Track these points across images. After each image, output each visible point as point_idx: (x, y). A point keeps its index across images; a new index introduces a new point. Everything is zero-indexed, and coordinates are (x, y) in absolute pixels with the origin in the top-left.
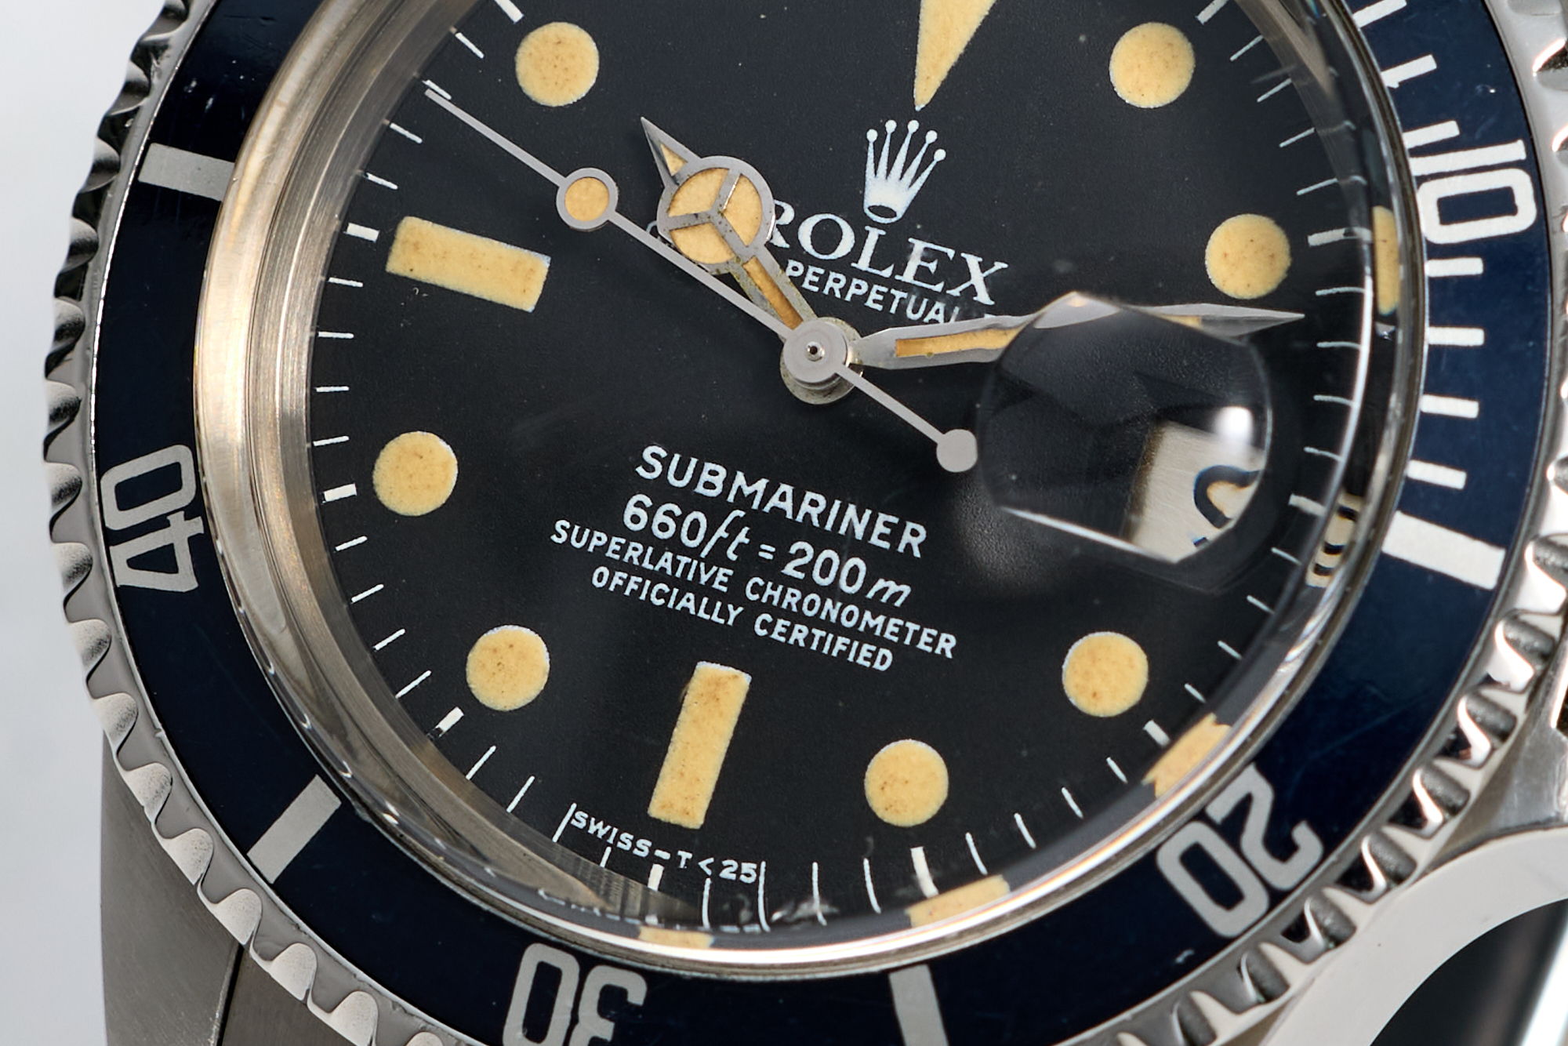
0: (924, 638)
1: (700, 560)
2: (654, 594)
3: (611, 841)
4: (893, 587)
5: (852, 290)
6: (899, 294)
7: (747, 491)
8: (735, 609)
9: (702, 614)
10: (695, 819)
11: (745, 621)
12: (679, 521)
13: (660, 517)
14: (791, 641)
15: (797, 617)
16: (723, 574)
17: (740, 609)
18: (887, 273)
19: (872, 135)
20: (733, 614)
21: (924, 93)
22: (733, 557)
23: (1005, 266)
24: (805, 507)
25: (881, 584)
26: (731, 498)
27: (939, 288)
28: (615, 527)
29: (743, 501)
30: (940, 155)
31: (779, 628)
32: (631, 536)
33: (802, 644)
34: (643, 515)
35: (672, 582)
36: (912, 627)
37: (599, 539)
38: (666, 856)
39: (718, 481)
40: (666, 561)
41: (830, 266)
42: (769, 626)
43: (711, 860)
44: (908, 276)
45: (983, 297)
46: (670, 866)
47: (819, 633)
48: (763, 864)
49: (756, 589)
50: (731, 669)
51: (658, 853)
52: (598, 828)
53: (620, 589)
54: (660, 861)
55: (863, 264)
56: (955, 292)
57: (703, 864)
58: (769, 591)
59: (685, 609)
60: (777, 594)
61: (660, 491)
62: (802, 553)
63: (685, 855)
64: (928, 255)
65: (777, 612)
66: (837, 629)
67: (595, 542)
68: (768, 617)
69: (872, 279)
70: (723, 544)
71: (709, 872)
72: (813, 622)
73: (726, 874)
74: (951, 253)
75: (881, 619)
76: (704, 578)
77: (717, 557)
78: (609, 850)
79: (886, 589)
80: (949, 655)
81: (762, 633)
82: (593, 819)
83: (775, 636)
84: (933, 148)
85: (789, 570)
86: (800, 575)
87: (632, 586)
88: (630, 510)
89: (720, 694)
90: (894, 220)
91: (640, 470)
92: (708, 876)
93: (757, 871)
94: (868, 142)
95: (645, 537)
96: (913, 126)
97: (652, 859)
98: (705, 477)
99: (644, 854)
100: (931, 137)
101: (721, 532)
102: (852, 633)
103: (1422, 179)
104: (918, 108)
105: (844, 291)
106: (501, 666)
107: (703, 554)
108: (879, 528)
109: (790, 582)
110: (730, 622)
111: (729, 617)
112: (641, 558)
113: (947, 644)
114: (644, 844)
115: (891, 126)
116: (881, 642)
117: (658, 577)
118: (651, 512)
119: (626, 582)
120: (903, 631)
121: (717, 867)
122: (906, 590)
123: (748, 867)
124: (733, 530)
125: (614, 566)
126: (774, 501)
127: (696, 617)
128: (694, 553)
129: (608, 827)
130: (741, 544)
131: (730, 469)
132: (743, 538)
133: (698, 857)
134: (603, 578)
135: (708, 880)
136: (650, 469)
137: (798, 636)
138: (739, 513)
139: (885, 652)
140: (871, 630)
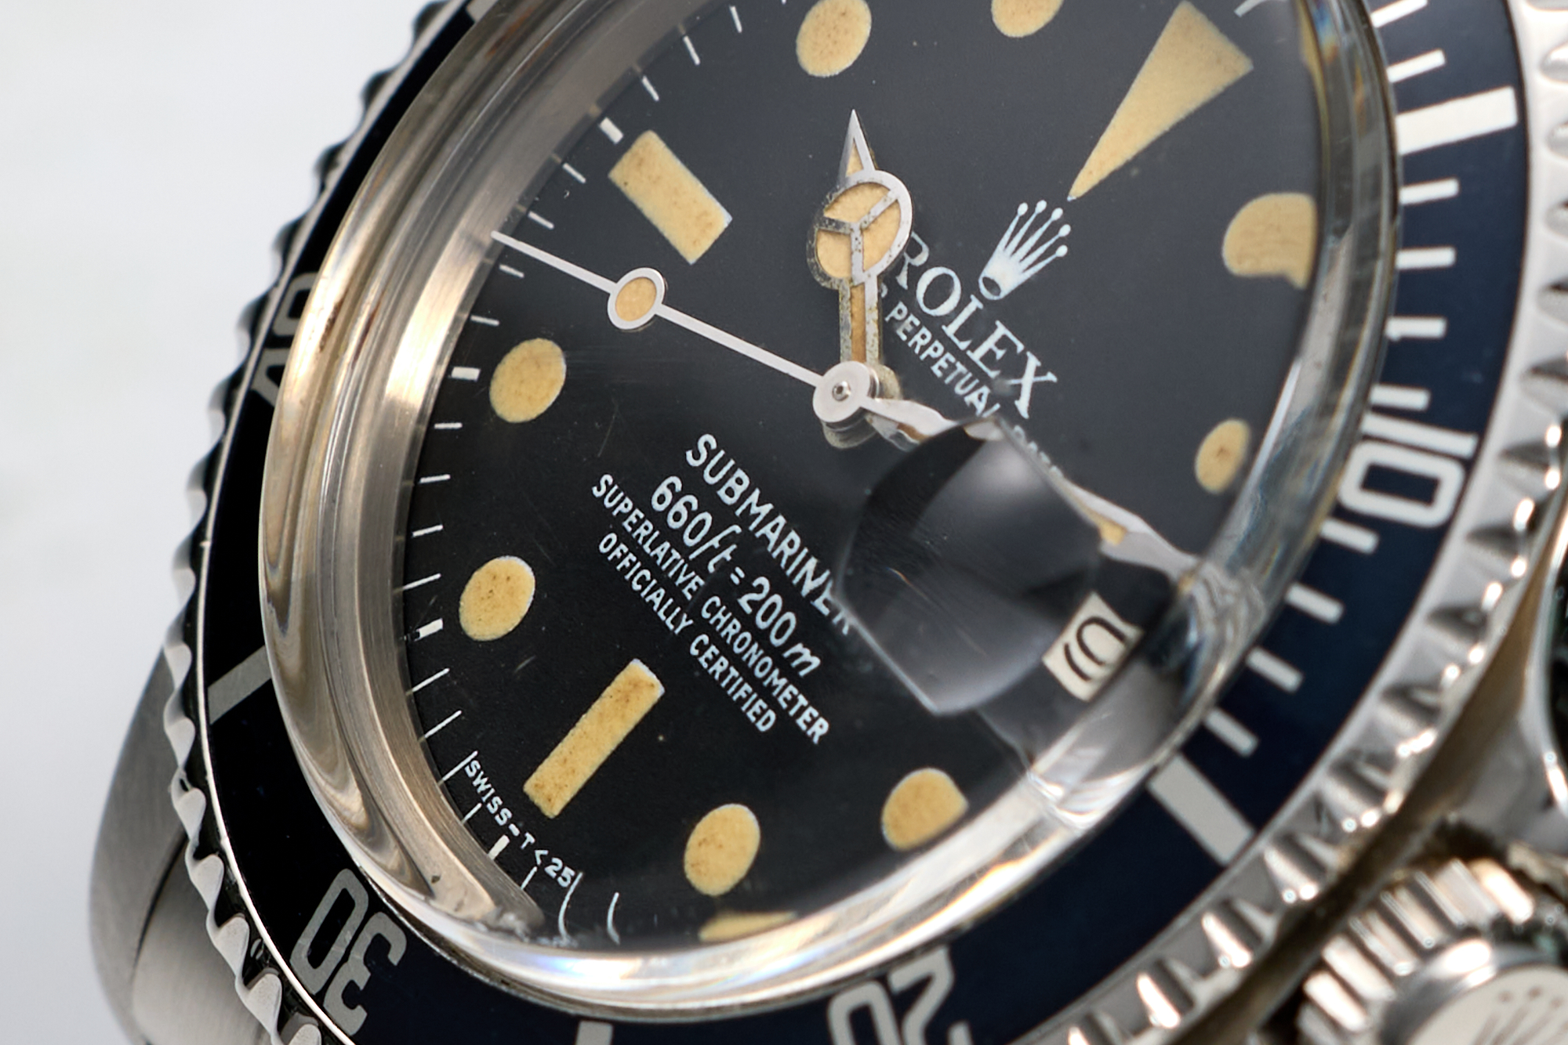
0: (806, 715)
1: (687, 560)
2: (638, 577)
3: (484, 799)
4: (807, 655)
5: (930, 351)
7: (754, 510)
8: (687, 620)
9: (661, 614)
10: (553, 808)
11: (689, 634)
12: (692, 515)
13: (679, 507)
14: (711, 670)
15: (726, 649)
16: (696, 581)
17: (691, 622)
18: (963, 345)
19: (1023, 209)
20: (684, 624)
21: (1080, 187)
22: (711, 568)
23: (1055, 378)
24: (784, 545)
25: (799, 648)
26: (739, 512)
27: (993, 374)
28: (643, 500)
29: (747, 518)
30: (1062, 251)
31: (708, 654)
32: (651, 514)
33: (717, 677)
34: (669, 497)
35: (656, 572)
36: (802, 700)
37: (626, 506)
38: (515, 831)
39: (739, 490)
40: (662, 550)
41: (927, 321)
42: (702, 648)
43: (545, 852)
45: (1023, 405)
46: (515, 841)
47: (734, 672)
48: (580, 876)
49: (712, 608)
50: (654, 677)
51: (512, 827)
52: (481, 783)
53: (616, 561)
54: (510, 835)
55: (950, 330)
56: (1004, 385)
57: (538, 853)
58: (719, 615)
59: (652, 603)
60: (724, 620)
61: (693, 481)
62: (760, 589)
63: (530, 839)
64: (1003, 342)
65: (716, 639)
66: (747, 674)
67: (621, 507)
68: (706, 639)
70: (712, 552)
71: (539, 861)
72: (736, 661)
73: (550, 870)
74: (1020, 347)
75: (784, 681)
76: (681, 579)
77: (699, 566)
78: (479, 807)
79: (799, 655)
80: (816, 740)
81: (694, 652)
82: (482, 773)
83: (702, 660)
84: (1061, 241)
85: (743, 601)
86: (748, 609)
87: (626, 562)
88: (663, 489)
89: (633, 696)
90: (996, 298)
91: (689, 454)
92: (536, 865)
93: (573, 879)
94: (1016, 213)
95: (659, 519)
97: (505, 830)
98: (731, 482)
99: (501, 823)
100: (1065, 230)
101: (715, 542)
102: (756, 684)
103: (1368, 438)
104: (1069, 199)
106: (490, 595)
107: (692, 556)
108: (826, 593)
109: (738, 612)
110: (677, 631)
111: (679, 624)
112: (646, 539)
113: (821, 728)
114: (506, 813)
115: (1041, 206)
116: (773, 704)
117: (648, 562)
118: (676, 497)
119: (624, 555)
120: (794, 701)
121: (547, 861)
122: (816, 662)
123: (568, 872)
124: (724, 544)
125: (624, 538)
126: (767, 529)
127: (655, 614)
128: (685, 551)
129: (489, 786)
130: (724, 559)
131: (753, 484)
132: (726, 554)
133: (538, 845)
134: (609, 545)
135: (535, 869)
136: (697, 456)
137: (718, 668)
138: (737, 529)
139: (772, 714)
140: (771, 688)
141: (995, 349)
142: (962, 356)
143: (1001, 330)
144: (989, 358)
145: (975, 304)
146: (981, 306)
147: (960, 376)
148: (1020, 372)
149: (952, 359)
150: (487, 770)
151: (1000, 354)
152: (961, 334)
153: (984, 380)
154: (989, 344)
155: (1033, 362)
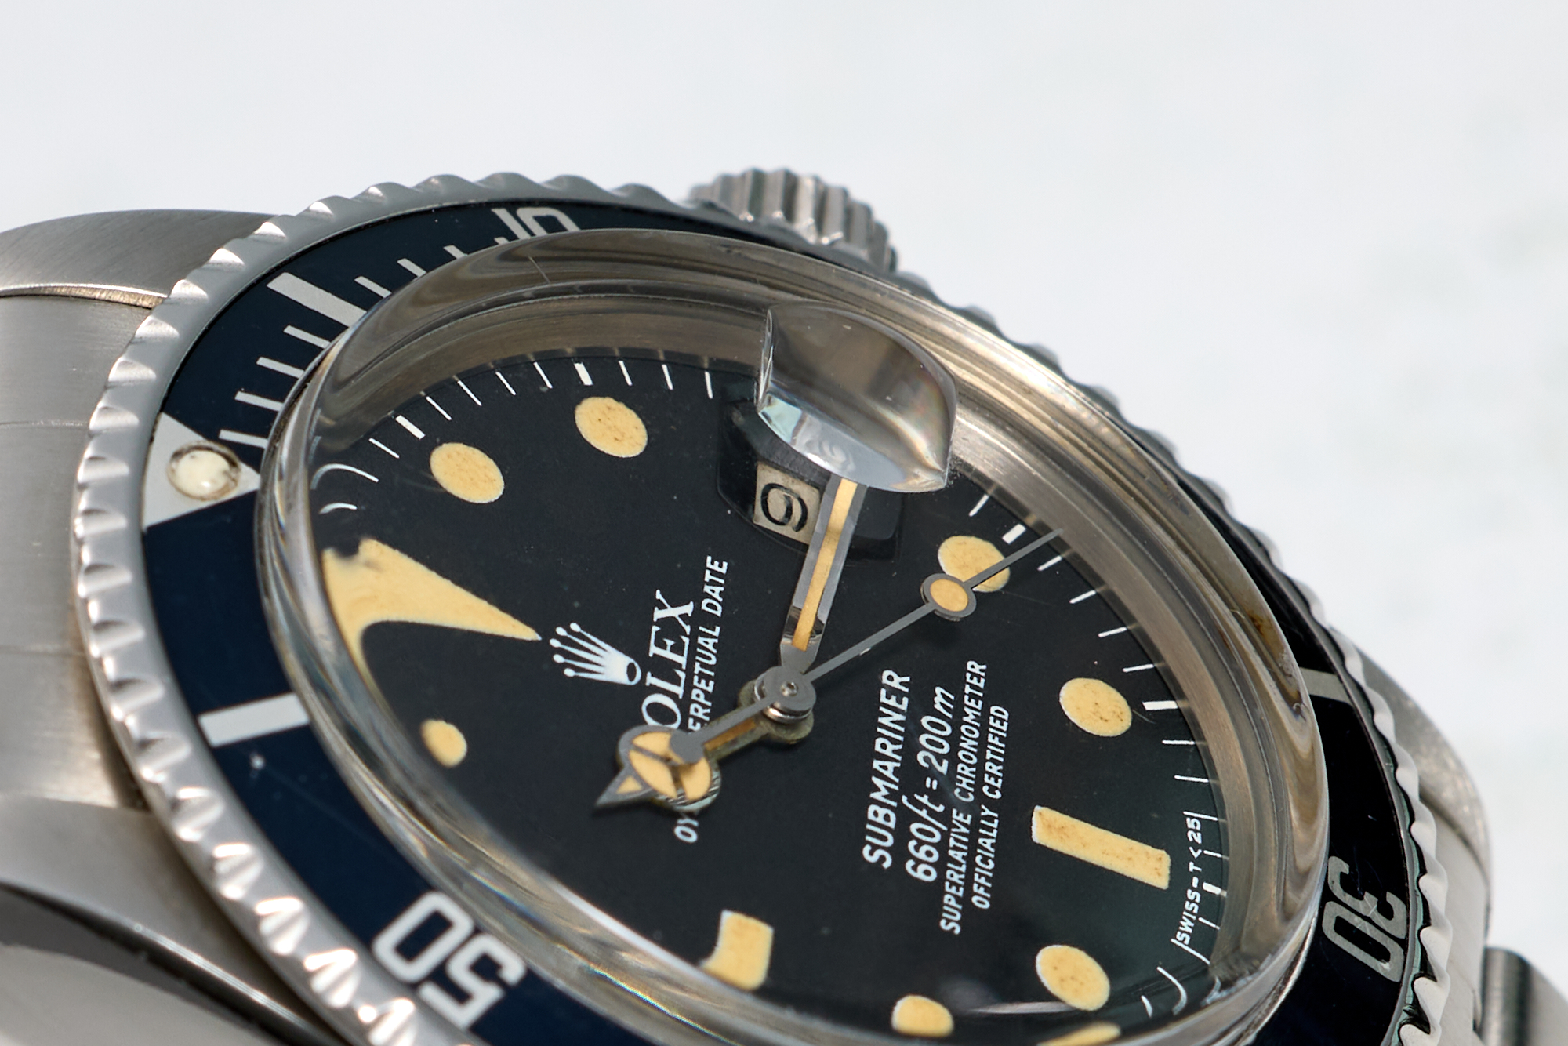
0: (975, 681)
1: (949, 831)
2: (985, 866)
3: (1194, 918)
4: (939, 699)
5: (702, 699)
6: (698, 668)
7: (885, 792)
8: (984, 811)
9: (994, 835)
10: (1162, 856)
11: (992, 804)
12: (921, 843)
13: (921, 855)
14: (1000, 774)
15: (980, 769)
16: (957, 817)
17: (983, 807)
18: (682, 675)
19: (570, 673)
20: (988, 812)
21: (527, 634)
22: (941, 809)
23: (658, 592)
24: (888, 752)
25: (938, 707)
26: (894, 804)
27: (686, 640)
28: (938, 887)
29: (893, 795)
30: (575, 627)
31: (992, 781)
32: (942, 878)
33: (1000, 767)
34: (922, 867)
35: (972, 853)
36: (968, 689)
37: (950, 900)
38: (1195, 880)
39: (882, 811)
40: (956, 855)
41: (686, 715)
42: (992, 789)
43: (1191, 848)
44: (682, 660)
45: (688, 609)
46: (1201, 878)
47: (989, 755)
48: (1186, 813)
49: (964, 792)
50: (1033, 818)
51: (1195, 885)
52: (1187, 925)
53: (987, 889)
54: (1200, 884)
55: (679, 690)
56: (688, 629)
57: (1196, 855)
58: (964, 785)
59: (992, 845)
60: (965, 780)
61: (900, 853)
62: (926, 759)
63: (1192, 867)
64: (661, 645)
65: (979, 783)
66: (982, 743)
67: (953, 904)
68: (985, 789)
69: (689, 687)
70: (931, 813)
71: (1200, 851)
72: (981, 755)
73: (1198, 839)
74: (655, 629)
75: (967, 710)
76: (964, 830)
77: (945, 818)
78: (1201, 919)
79: (942, 704)
80: (984, 667)
81: (999, 794)
82: (1181, 928)
83: (999, 785)
84: (571, 632)
85: (943, 768)
86: (945, 763)
87: (982, 881)
88: (919, 874)
89: (1057, 826)
90: (636, 665)
91: (886, 865)
92: (1203, 852)
93: (1192, 817)
94: (575, 677)
95: (941, 866)
96: (555, 643)
97: (1200, 889)
98: (880, 820)
99: (1199, 896)
100: (561, 631)
101: (923, 813)
102: (983, 732)
104: (539, 638)
105: (704, 706)
106: (1074, 978)
107: (945, 828)
108: (892, 702)
109: (952, 770)
110: (996, 815)
111: (991, 816)
112: (959, 872)
113: (975, 667)
114: (1191, 895)
115: (559, 659)
116: (985, 712)
117: (970, 860)
118: (919, 862)
119: (980, 885)
120: (973, 696)
121: (1196, 846)
122: (938, 690)
123: (1190, 823)
124: (921, 806)
125: (969, 893)
126: (889, 773)
127: (997, 839)
128: (945, 836)
129: (1184, 918)
130: (929, 800)
131: (869, 802)
132: (925, 800)
133: (1192, 859)
134: (981, 901)
135: (1206, 852)
136: (882, 859)
137: (995, 769)
138: (904, 799)
139: (993, 709)
140: (977, 718)
141: (669, 648)
142: (690, 672)
143: (654, 650)
144: (678, 649)
145: (651, 680)
146: (649, 674)
147: (703, 665)
148: (671, 620)
149: (696, 678)
150: (1176, 927)
151: (670, 643)
152: (676, 681)
153: (694, 645)
154: (667, 654)
155: (658, 614)
